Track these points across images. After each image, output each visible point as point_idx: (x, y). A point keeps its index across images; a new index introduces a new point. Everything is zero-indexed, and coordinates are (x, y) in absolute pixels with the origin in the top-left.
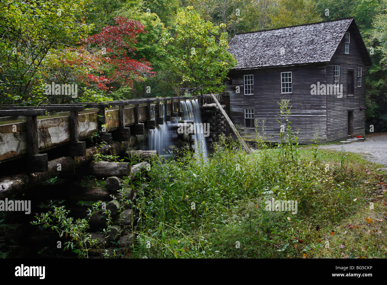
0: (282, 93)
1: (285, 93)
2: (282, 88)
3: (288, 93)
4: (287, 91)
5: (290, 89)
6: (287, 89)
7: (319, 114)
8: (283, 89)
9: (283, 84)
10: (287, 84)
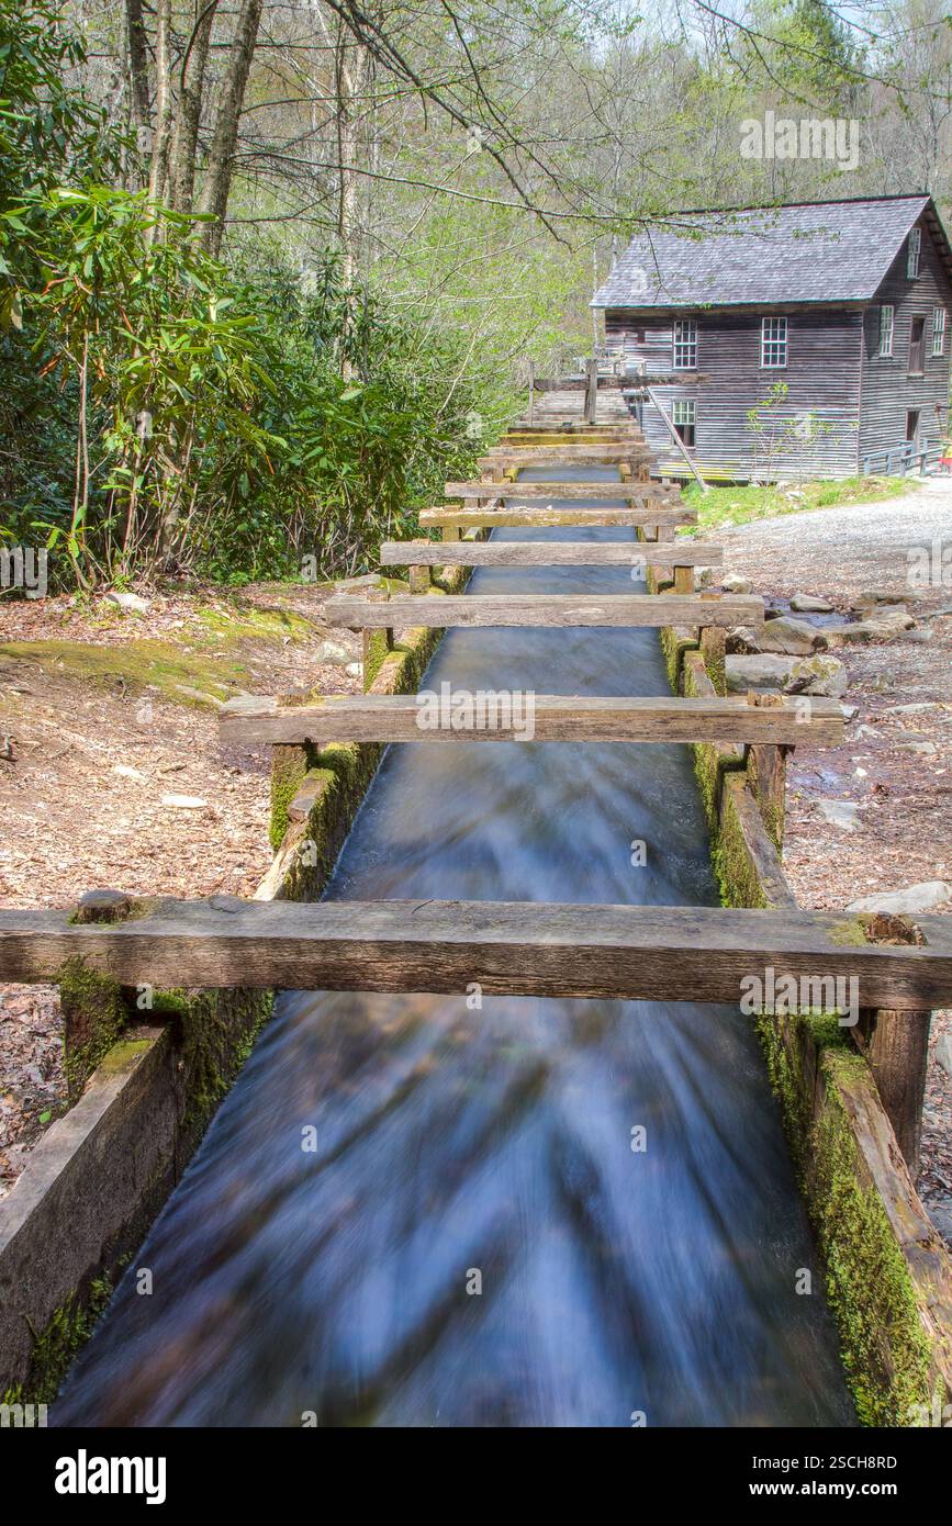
0: (763, 366)
1: (770, 366)
2: (763, 354)
3: (777, 366)
4: (774, 362)
5: (782, 357)
6: (774, 358)
7: (841, 416)
8: (767, 358)
9: (767, 346)
10: (775, 346)
